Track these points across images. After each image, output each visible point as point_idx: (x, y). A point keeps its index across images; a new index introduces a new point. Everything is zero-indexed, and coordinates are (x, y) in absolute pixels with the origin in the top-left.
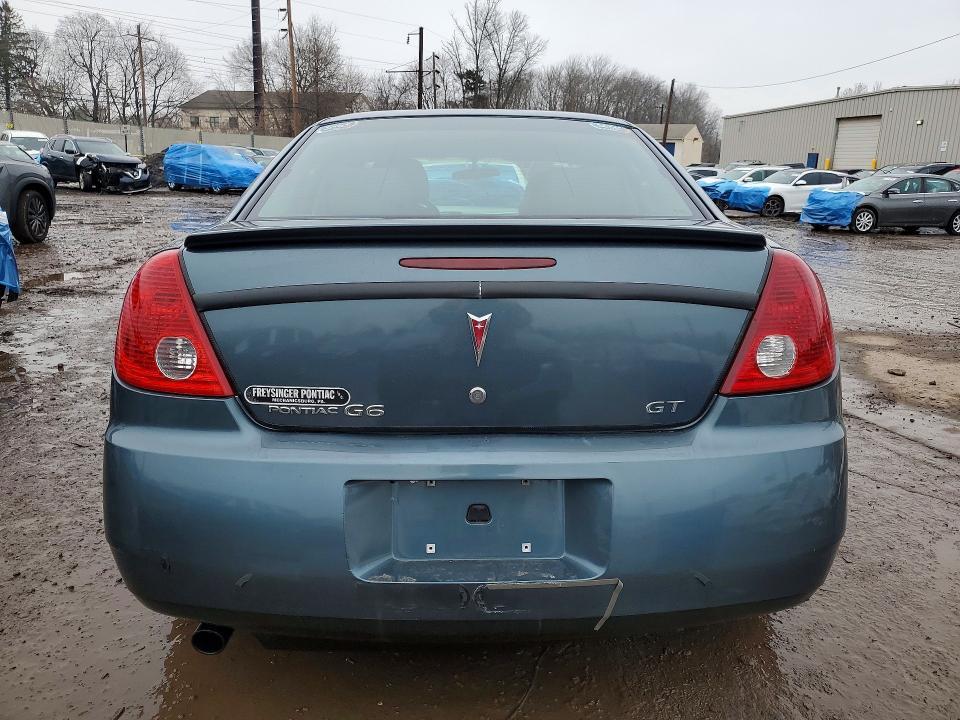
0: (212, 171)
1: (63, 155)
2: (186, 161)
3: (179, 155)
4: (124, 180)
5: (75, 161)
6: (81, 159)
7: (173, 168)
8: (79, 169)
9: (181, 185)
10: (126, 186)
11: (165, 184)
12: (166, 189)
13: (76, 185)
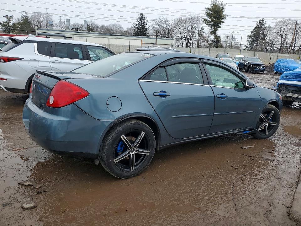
0: (287, 68)
1: (243, 62)
2: (281, 64)
3: (279, 62)
4: (256, 69)
5: (245, 63)
6: (246, 63)
7: (276, 66)
8: (245, 65)
9: (278, 72)
10: (256, 71)
11: (273, 71)
12: (273, 73)
13: (243, 70)
